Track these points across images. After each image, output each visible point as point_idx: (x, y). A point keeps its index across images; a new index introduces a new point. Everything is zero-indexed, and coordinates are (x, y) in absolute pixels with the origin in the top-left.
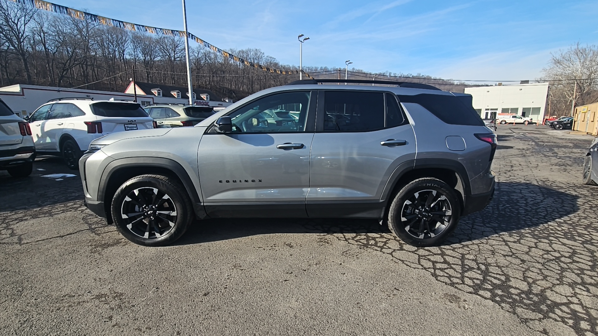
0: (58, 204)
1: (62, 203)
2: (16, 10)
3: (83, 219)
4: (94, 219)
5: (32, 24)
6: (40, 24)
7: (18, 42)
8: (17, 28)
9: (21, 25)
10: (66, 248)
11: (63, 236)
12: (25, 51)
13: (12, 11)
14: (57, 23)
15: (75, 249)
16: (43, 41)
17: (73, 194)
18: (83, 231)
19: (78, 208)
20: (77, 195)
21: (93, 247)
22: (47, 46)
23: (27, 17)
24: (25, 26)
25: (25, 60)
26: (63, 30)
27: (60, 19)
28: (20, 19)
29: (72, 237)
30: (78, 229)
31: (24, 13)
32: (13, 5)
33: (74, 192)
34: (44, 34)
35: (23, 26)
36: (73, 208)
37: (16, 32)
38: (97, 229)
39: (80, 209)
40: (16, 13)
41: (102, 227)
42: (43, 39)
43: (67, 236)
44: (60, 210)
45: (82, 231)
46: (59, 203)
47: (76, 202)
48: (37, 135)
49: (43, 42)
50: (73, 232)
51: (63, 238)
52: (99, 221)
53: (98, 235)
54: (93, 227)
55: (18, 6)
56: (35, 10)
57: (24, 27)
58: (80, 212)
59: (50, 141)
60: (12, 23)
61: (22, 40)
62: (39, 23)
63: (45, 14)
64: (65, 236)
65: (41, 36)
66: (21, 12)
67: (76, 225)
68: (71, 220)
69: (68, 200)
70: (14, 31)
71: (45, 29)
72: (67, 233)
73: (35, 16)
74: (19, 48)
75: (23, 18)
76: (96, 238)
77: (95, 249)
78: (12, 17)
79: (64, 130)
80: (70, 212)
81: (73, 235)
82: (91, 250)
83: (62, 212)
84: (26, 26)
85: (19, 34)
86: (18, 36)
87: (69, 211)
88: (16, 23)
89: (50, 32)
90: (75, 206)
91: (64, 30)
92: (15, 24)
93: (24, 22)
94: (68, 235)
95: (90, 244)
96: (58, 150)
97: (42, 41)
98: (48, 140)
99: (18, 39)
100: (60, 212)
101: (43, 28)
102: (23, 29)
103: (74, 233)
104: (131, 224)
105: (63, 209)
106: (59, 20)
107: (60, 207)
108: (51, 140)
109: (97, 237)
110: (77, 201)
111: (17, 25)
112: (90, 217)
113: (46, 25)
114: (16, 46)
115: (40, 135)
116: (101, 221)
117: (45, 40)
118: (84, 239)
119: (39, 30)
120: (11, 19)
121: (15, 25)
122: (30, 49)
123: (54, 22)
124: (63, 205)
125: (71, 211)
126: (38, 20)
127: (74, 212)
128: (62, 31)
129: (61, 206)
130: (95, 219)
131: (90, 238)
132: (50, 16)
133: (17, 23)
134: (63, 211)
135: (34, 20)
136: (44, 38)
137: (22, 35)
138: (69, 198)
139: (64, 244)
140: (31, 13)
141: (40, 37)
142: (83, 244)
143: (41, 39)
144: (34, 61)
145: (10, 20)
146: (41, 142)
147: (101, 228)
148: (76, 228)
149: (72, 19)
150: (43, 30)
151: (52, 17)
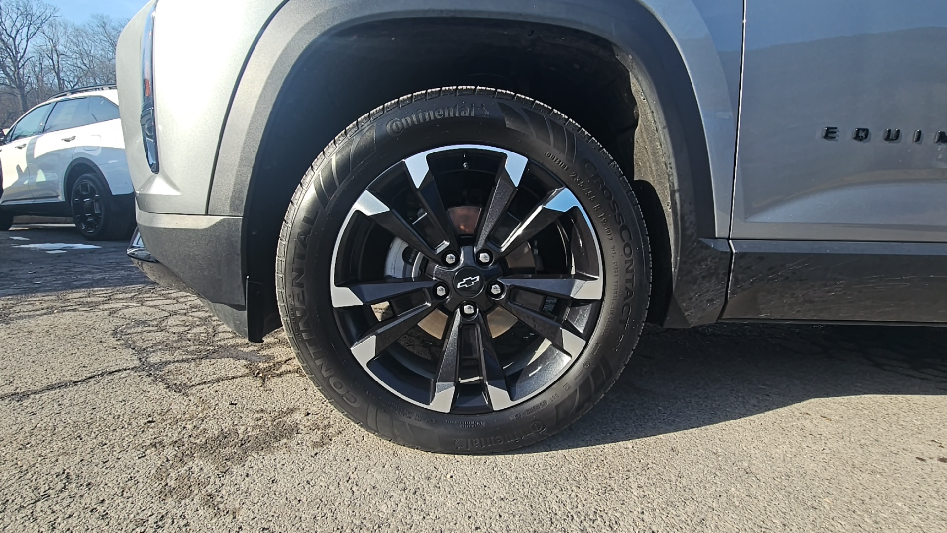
0: (39, 294)
1: (53, 293)
2: (14, 16)
3: (115, 333)
4: (152, 333)
5: (39, 40)
6: (52, 41)
7: (15, 68)
8: (15, 45)
9: (22, 40)
10: (27, 457)
11: (25, 395)
12: (25, 82)
13: (8, 17)
14: (80, 39)
15: (71, 464)
16: (56, 66)
17: (89, 276)
18: (117, 375)
19: (98, 304)
20: (98, 277)
21: (170, 452)
22: (62, 75)
23: (31, 28)
24: (27, 42)
25: (23, 96)
26: (90, 51)
27: (85, 32)
28: (20, 31)
29: (66, 402)
30: (96, 366)
31: (27, 21)
32: (10, 8)
33: (90, 273)
34: (58, 55)
35: (24, 42)
36: (82, 304)
37: (12, 52)
38: (171, 367)
39: (106, 306)
40: (14, 20)
41: (187, 361)
42: (56, 63)
43: (46, 396)
44: (39, 306)
45: (111, 373)
46: (41, 292)
47: (95, 291)
48: (18, 168)
49: (56, 70)
50: (74, 379)
51: (26, 403)
52: (174, 342)
53: (181, 389)
54: (154, 359)
55: (18, 9)
56: (46, 16)
57: (26, 44)
58: (106, 313)
59: (44, 179)
60: (7, 37)
61: (20, 65)
62: (51, 38)
63: (62, 24)
64: (35, 393)
65: (52, 59)
66: (23, 20)
67: (88, 351)
68: (73, 337)
69: (70, 286)
70: (10, 49)
71: (60, 48)
72: (46, 383)
73: (45, 27)
74: (15, 77)
75: (26, 29)
76: (173, 406)
77: (183, 471)
78: (7, 28)
79: (76, 151)
80: (72, 314)
81: (71, 391)
82: (161, 474)
83: (44, 311)
84: (29, 43)
85: (16, 54)
86: (16, 57)
87: (69, 311)
88: (13, 35)
89: (69, 52)
90: (89, 299)
91: (92, 52)
92: (12, 37)
93: (27, 36)
94: (50, 388)
95: (148, 437)
96: (61, 199)
97: (54, 67)
98: (41, 177)
99: (15, 62)
100: (38, 313)
101: (57, 47)
102: (25, 47)
103: (75, 383)
104: (373, 338)
105: (52, 304)
106: (84, 34)
107: (41, 301)
108: (46, 178)
109: (178, 404)
110: (96, 289)
111: (14, 40)
112: (139, 329)
113: (62, 41)
114: (11, 74)
115: (24, 167)
116: (180, 339)
117: (59, 66)
118: (119, 409)
119: (50, 49)
120: (6, 30)
121: (11, 40)
122: (33, 80)
123: (76, 36)
124: (54, 297)
125: (74, 310)
126: (50, 34)
127: (86, 314)
128: (88, 52)
129: (46, 298)
130: (159, 334)
131: (150, 405)
132: (70, 29)
133: (16, 36)
134: (50, 311)
135: (44, 33)
136: (58, 62)
137: (22, 57)
138: (76, 283)
139: (21, 437)
140: (40, 21)
141: (51, 61)
142: (114, 437)
143: (52, 64)
144: (38, 98)
145: (4, 32)
146: (26, 182)
147: (186, 365)
148: (86, 362)
149: (105, 35)
150: (56, 51)
151: (73, 29)
